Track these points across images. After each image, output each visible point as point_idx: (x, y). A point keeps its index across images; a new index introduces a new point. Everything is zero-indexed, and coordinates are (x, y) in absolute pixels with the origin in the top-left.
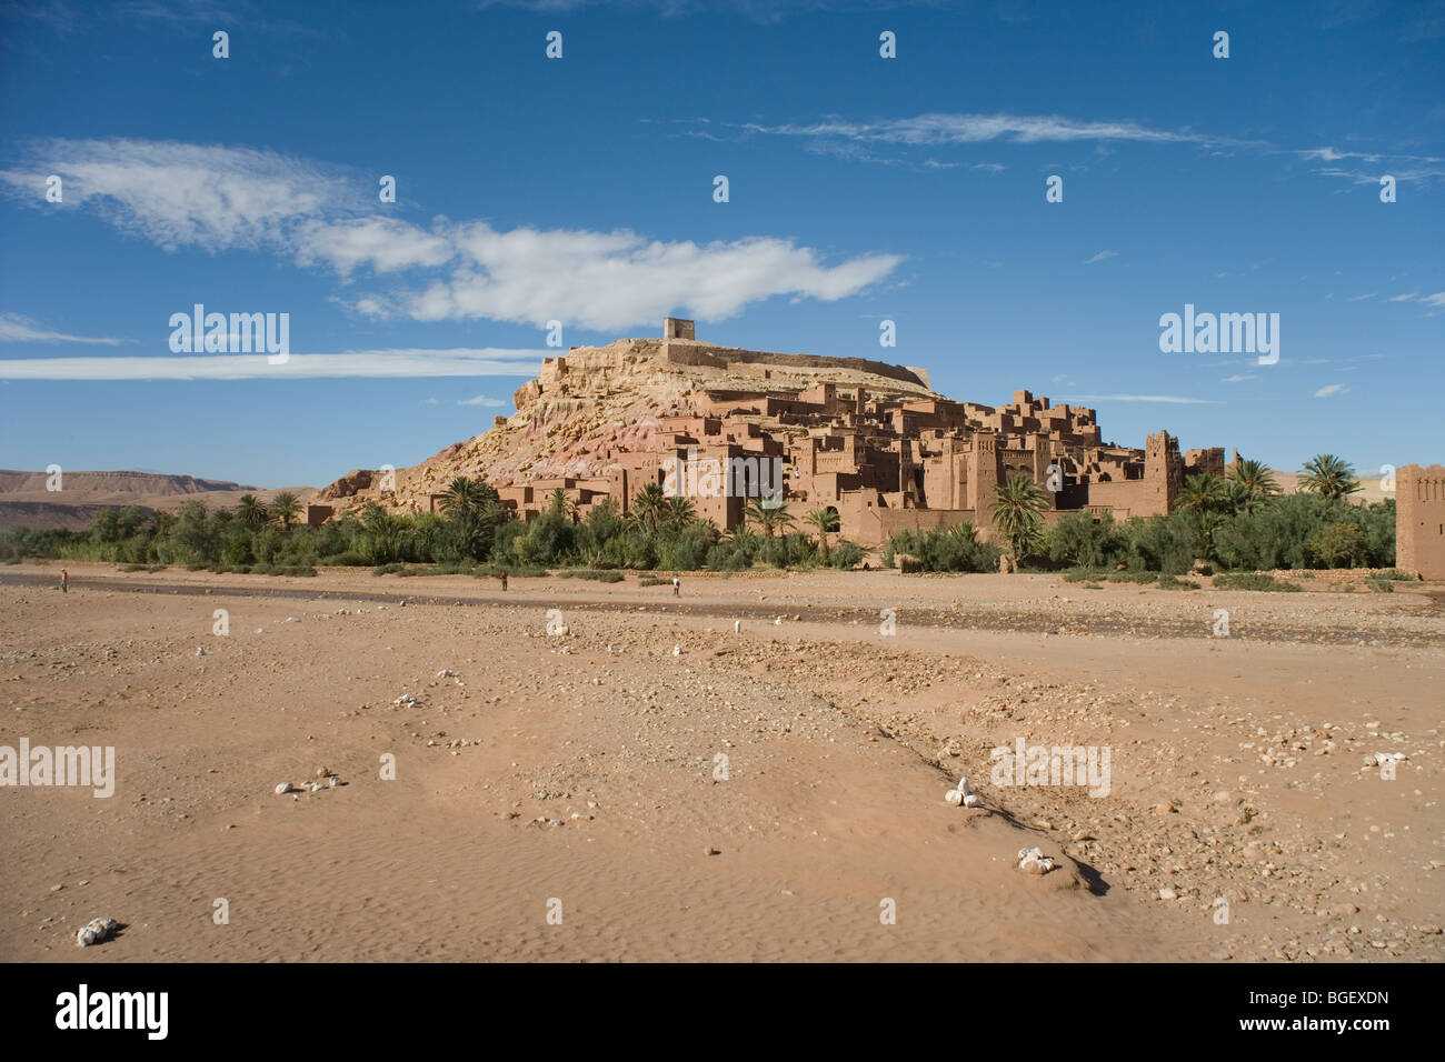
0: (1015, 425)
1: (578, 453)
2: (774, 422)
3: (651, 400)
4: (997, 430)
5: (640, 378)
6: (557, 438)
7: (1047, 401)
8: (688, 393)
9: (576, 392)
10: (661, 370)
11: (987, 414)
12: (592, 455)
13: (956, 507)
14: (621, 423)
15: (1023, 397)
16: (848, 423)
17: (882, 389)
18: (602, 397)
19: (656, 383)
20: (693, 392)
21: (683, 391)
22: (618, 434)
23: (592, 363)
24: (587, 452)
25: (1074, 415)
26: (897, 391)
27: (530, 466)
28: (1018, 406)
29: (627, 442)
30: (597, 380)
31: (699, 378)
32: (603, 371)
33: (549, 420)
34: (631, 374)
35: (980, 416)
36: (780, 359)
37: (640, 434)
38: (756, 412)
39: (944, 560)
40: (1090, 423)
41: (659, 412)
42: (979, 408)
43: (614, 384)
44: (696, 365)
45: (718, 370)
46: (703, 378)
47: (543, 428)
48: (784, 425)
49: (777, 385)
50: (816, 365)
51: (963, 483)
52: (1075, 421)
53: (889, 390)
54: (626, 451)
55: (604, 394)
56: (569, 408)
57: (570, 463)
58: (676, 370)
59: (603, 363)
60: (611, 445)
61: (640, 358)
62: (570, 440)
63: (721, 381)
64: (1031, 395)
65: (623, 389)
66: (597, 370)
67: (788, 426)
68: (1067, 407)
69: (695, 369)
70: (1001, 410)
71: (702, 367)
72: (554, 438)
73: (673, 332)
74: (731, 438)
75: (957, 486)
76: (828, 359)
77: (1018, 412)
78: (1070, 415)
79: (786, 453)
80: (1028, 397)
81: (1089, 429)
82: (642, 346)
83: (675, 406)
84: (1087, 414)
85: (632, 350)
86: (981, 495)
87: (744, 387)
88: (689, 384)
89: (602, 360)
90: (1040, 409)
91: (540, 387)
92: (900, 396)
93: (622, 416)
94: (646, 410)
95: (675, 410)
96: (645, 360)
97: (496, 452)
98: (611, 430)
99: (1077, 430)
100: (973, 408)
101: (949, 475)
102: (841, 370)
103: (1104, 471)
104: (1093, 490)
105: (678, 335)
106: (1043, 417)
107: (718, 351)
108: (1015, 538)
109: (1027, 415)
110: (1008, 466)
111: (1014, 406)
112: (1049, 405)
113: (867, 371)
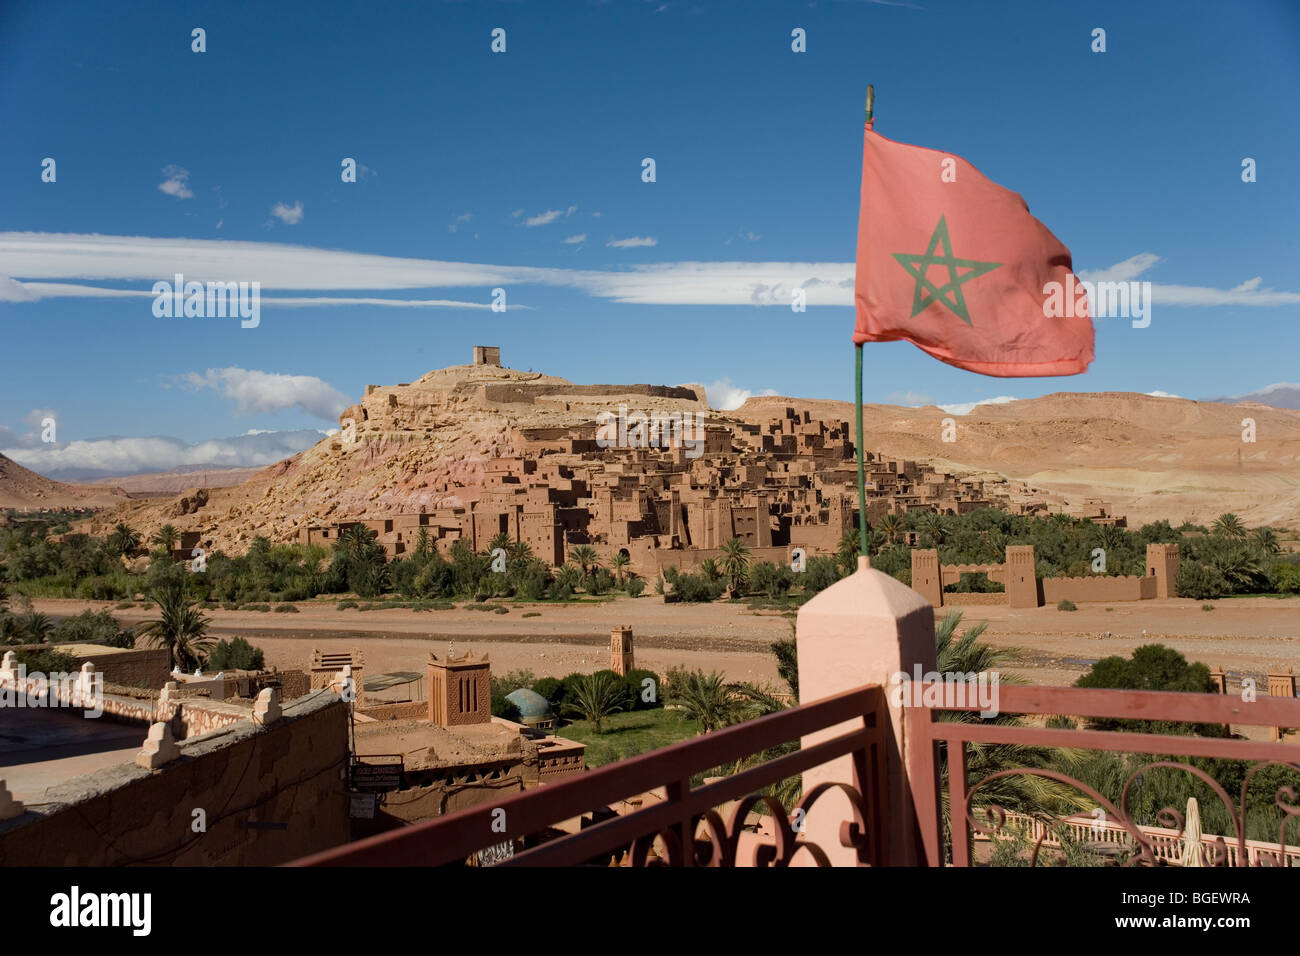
0: (776, 444)
1: (420, 487)
2: (576, 460)
3: (474, 437)
4: (759, 449)
5: (462, 415)
6: (397, 469)
7: (807, 414)
8: (504, 430)
9: (406, 425)
10: (481, 410)
11: (751, 434)
12: (431, 487)
13: (707, 547)
14: (451, 458)
15: (785, 414)
16: (635, 459)
18: (429, 430)
19: (477, 420)
20: (509, 429)
21: (501, 428)
22: (451, 468)
23: (420, 402)
24: (426, 485)
25: (827, 430)
27: (378, 496)
28: (781, 421)
29: (459, 476)
30: (425, 415)
31: (512, 415)
32: (430, 408)
33: (385, 450)
34: (454, 411)
35: (746, 436)
36: (578, 390)
37: (470, 469)
38: (563, 451)
39: (690, 594)
40: (841, 436)
41: (483, 450)
42: (746, 428)
43: (439, 420)
44: (509, 402)
45: (526, 406)
46: (516, 415)
47: (381, 457)
48: (585, 462)
49: (576, 418)
50: (608, 393)
51: (711, 529)
52: (827, 435)
54: (461, 485)
55: (431, 427)
56: (401, 439)
57: (414, 494)
58: (493, 409)
59: (430, 401)
60: (445, 479)
61: (462, 397)
62: (409, 473)
63: (531, 418)
64: (793, 410)
65: (447, 423)
66: (425, 407)
67: (590, 463)
68: (821, 423)
69: (508, 406)
70: (765, 431)
71: (514, 403)
72: (394, 468)
73: (482, 360)
74: (545, 477)
75: (707, 532)
76: (618, 387)
77: (780, 427)
78: (823, 428)
79: (588, 489)
80: (790, 413)
81: (839, 443)
82: (463, 386)
83: (494, 442)
84: (839, 427)
85: (455, 391)
86: (722, 538)
87: (550, 422)
88: (505, 421)
89: (428, 399)
90: (799, 423)
91: (365, 411)
93: (449, 452)
94: (471, 445)
95: (495, 446)
96: (466, 400)
97: (339, 478)
98: (444, 465)
99: (829, 444)
100: (741, 429)
101: (702, 523)
102: (629, 396)
103: (811, 513)
104: (795, 532)
105: (485, 361)
106: (801, 434)
107: (525, 387)
108: (733, 577)
109: (787, 432)
110: (739, 519)
111: (777, 423)
112: (808, 420)
113: (652, 395)
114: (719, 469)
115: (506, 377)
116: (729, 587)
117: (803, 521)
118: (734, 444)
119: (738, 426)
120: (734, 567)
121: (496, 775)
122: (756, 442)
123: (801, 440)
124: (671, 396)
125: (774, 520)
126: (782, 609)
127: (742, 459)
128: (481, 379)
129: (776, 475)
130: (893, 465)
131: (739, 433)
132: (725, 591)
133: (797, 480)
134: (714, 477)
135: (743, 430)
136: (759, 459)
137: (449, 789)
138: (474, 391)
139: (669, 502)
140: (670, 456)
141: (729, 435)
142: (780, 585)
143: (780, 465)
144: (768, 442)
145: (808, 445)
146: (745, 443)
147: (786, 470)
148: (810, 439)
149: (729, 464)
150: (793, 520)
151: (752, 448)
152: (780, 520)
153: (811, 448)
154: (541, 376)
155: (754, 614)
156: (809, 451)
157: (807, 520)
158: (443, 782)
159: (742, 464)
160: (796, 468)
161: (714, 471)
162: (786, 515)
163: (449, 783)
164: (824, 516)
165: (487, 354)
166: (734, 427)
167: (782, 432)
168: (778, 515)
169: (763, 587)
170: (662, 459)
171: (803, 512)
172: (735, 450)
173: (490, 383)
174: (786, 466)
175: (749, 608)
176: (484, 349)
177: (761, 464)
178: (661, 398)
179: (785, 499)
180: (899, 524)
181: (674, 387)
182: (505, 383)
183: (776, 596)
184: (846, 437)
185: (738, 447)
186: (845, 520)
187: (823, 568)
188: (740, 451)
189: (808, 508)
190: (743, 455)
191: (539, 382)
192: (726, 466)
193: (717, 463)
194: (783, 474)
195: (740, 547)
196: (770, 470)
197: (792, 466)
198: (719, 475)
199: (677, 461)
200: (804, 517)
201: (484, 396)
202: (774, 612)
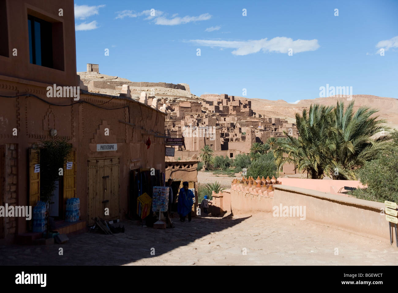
0: (220, 109)
4: (213, 111)
7: (233, 97)
13: (193, 150)
15: (224, 97)
17: (172, 96)
25: (242, 104)
26: (177, 96)
35: (208, 106)
40: (248, 107)
42: (207, 102)
44: (104, 88)
45: (112, 90)
50: (147, 86)
52: (242, 106)
53: (175, 96)
58: (97, 91)
64: (227, 95)
68: (240, 101)
69: (104, 90)
70: (215, 104)
71: (107, 89)
73: (91, 70)
75: (193, 144)
76: (152, 83)
77: (222, 102)
78: (240, 103)
80: (226, 97)
81: (247, 109)
84: (247, 103)
86: (200, 146)
90: (230, 101)
92: (178, 98)
99: (243, 110)
100: (205, 103)
101: (191, 140)
102: (156, 87)
103: (237, 137)
104: (231, 145)
105: (92, 71)
106: (231, 106)
107: (111, 82)
108: (206, 162)
109: (225, 104)
110: (207, 138)
111: (221, 101)
112: (233, 100)
113: (167, 87)
114: (196, 119)
115: (102, 78)
116: (204, 166)
117: (234, 140)
118: (203, 109)
119: (204, 101)
120: (206, 157)
121: (189, 167)
122: (212, 108)
123: (231, 108)
124: (174, 88)
125: (222, 139)
126: (228, 174)
127: (206, 115)
128: (91, 78)
129: (220, 123)
130: (270, 119)
131: (204, 104)
132: (202, 168)
133: (230, 124)
134: (194, 122)
135: (206, 103)
136: (213, 115)
137: (173, 170)
138: (88, 83)
139: (177, 131)
140: (175, 113)
141: (200, 105)
142: (226, 165)
143: (222, 118)
144: (217, 108)
145: (234, 110)
146: (207, 109)
147: (225, 121)
148: (235, 107)
149: (200, 117)
150: (230, 140)
151: (210, 111)
152: (224, 140)
153: (235, 112)
154: (117, 77)
155: (216, 176)
156: (235, 113)
157: (236, 140)
158: (171, 167)
159: (206, 117)
160: (229, 120)
161: (195, 120)
162: (227, 138)
163: (173, 168)
164: (244, 138)
165: (93, 67)
166: (202, 102)
167: (223, 105)
168: (223, 138)
169: (218, 166)
170: (172, 114)
171: (234, 136)
172: (203, 112)
173: (95, 80)
174: (225, 119)
175: (214, 174)
176: (92, 65)
177: (214, 117)
178: (171, 89)
179: (226, 131)
180: (275, 141)
181: (176, 84)
182: (102, 80)
183: (225, 169)
184: (250, 107)
185: (204, 110)
186: (253, 139)
187: (244, 158)
188: (205, 112)
189: (236, 135)
190: (206, 114)
191: (117, 80)
192: (199, 118)
193: (196, 117)
194: (224, 122)
195: (209, 149)
196: (218, 120)
197: (227, 119)
198: (197, 122)
199: (178, 115)
200: (234, 138)
201: (93, 85)
202: (224, 175)
